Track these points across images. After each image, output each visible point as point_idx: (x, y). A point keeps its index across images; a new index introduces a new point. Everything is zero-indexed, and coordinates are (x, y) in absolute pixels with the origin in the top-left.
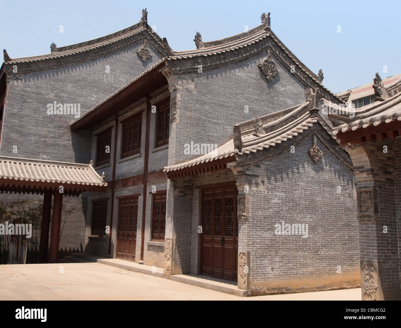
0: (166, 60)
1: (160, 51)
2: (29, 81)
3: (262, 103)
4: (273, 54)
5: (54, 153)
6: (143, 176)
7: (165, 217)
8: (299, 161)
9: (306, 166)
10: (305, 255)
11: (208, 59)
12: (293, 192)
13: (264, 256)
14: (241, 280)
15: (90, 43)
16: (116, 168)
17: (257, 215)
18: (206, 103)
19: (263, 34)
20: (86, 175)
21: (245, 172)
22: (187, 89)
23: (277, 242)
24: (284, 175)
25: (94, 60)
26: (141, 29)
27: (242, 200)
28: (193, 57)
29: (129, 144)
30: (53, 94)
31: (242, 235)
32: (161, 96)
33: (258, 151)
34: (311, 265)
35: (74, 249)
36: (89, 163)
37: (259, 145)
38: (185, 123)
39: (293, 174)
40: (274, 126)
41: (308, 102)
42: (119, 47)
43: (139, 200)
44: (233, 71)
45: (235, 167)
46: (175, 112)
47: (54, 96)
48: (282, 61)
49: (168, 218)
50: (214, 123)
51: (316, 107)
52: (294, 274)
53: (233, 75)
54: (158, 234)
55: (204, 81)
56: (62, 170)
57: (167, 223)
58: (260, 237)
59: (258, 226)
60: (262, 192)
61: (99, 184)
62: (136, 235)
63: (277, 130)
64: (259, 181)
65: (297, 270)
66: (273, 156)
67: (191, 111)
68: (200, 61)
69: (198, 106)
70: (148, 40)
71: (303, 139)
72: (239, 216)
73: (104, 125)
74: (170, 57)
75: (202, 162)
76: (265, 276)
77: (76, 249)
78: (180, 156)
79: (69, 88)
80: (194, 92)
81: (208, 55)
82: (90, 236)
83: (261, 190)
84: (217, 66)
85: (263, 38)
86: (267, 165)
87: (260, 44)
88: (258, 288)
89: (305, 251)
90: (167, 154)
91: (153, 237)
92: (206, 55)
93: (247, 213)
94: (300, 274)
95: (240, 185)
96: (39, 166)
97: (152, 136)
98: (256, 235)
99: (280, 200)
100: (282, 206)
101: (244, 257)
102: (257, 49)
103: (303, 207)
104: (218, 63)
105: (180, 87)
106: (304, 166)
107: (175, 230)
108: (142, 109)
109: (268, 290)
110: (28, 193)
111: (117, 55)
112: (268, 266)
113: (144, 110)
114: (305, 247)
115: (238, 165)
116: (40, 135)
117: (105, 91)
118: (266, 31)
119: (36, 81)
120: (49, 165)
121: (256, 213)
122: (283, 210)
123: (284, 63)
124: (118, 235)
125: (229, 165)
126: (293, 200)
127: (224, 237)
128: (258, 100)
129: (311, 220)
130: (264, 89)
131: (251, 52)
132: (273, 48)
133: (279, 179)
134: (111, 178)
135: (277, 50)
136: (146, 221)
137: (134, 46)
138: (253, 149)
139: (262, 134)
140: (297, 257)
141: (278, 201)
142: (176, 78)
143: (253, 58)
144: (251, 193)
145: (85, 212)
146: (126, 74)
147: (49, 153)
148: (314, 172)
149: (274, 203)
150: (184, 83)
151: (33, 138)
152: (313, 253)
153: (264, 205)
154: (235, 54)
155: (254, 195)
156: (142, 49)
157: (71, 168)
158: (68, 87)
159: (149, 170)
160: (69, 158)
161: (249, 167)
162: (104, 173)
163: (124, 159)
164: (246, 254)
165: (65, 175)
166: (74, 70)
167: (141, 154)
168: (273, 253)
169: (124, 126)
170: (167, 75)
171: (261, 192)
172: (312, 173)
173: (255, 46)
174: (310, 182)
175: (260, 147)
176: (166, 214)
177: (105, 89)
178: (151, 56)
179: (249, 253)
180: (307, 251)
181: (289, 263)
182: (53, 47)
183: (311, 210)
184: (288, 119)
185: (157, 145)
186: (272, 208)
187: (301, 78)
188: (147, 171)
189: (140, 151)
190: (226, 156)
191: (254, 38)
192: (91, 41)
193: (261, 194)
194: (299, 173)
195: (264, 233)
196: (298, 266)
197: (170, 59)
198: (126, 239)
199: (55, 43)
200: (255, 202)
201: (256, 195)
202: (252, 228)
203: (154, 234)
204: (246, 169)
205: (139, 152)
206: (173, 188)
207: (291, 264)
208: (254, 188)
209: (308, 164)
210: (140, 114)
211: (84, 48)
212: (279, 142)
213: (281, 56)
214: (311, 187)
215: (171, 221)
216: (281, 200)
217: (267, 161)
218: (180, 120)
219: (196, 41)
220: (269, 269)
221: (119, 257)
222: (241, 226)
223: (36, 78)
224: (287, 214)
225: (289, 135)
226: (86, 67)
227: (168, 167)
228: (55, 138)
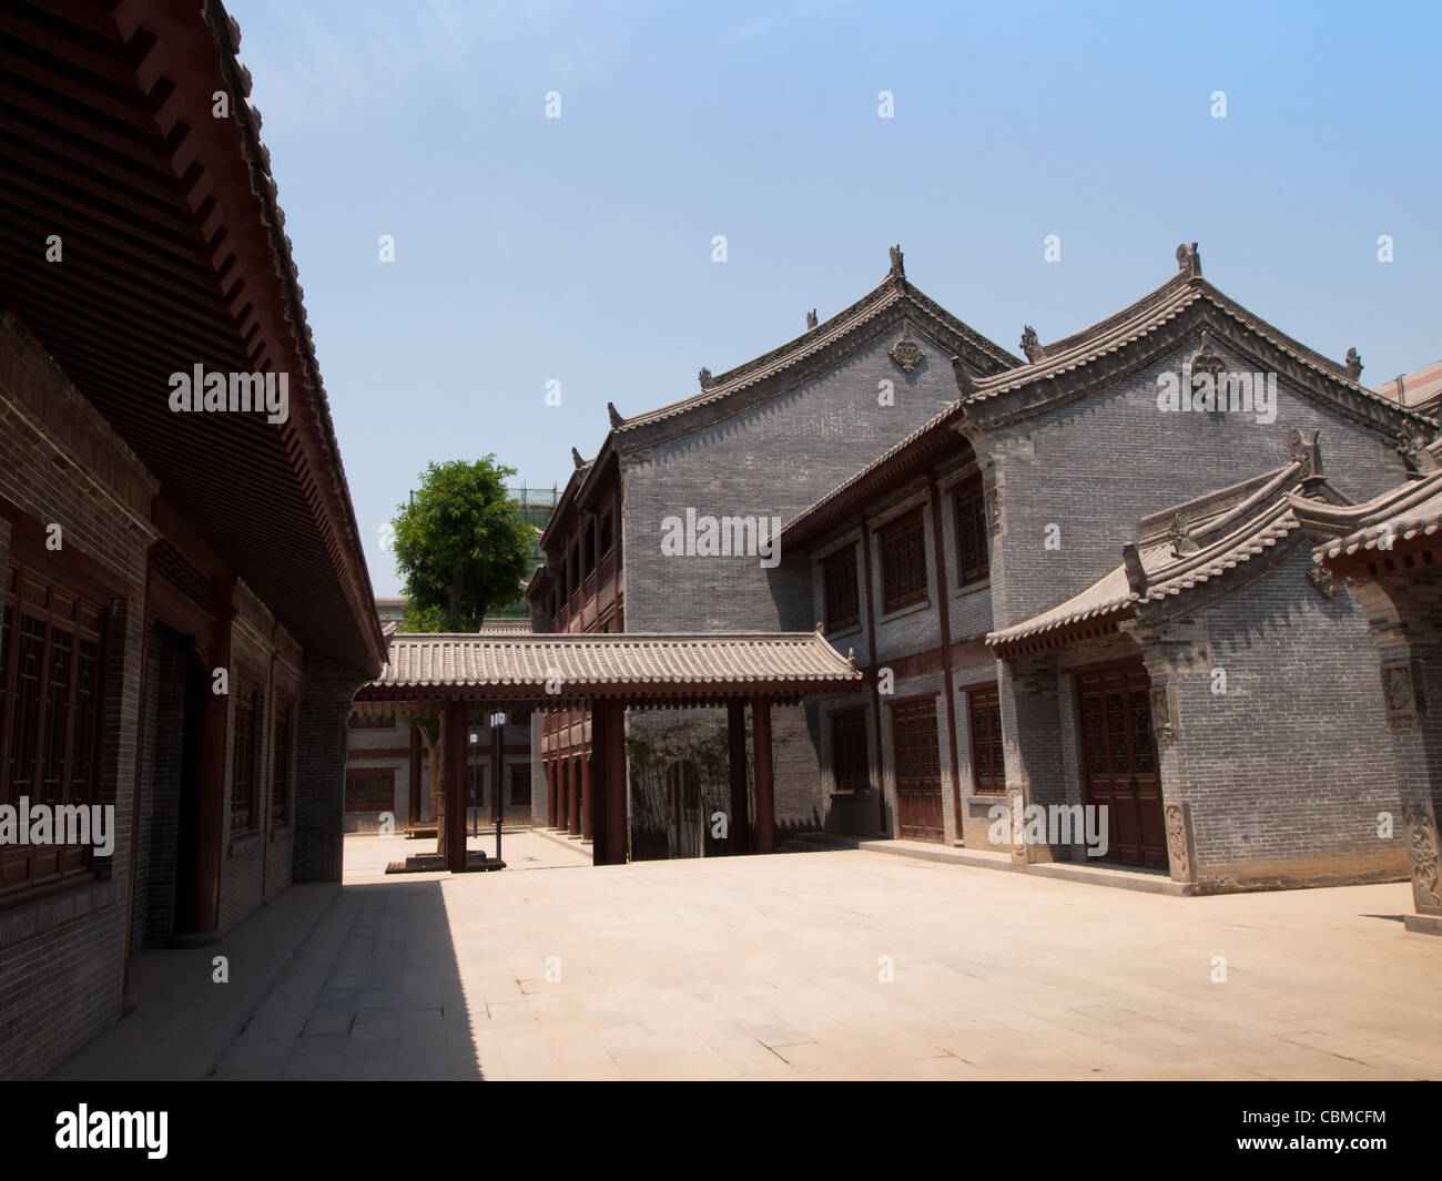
0: (965, 404)
1: (944, 339)
2: (666, 461)
3: (1201, 460)
4: (1217, 339)
5: (735, 613)
6: (941, 651)
7: (1001, 739)
8: (1287, 600)
9: (1306, 608)
10: (1325, 805)
11: (1056, 384)
12: (1278, 670)
13: (1224, 812)
14: (1176, 862)
15: (781, 352)
16: (876, 634)
17: (1197, 726)
18: (1063, 482)
19: (1185, 295)
20: (812, 658)
21: (1159, 638)
22: (1018, 459)
23: (1250, 780)
24: (1254, 634)
25: (794, 390)
26: (894, 295)
27: (1159, 697)
28: (1023, 387)
29: (900, 580)
30: (718, 483)
31: (1168, 769)
32: (960, 470)
33: (1183, 590)
34: (1340, 828)
35: (801, 823)
36: (813, 629)
37: (1185, 576)
38: (1020, 533)
39: (1275, 630)
40: (1217, 531)
41: (1298, 463)
42: (847, 349)
43: (938, 705)
44: (1119, 397)
45: (1135, 629)
46: (996, 513)
47: (719, 486)
48: (1243, 349)
49: (1007, 742)
50: (1089, 524)
51: (1317, 473)
52: (1300, 848)
53: (1120, 407)
54: (990, 779)
55: (1054, 434)
56: (761, 651)
57: (1006, 754)
58: (1208, 772)
59: (1202, 749)
60: (1204, 676)
61: (844, 675)
62: (940, 784)
63: (1226, 538)
64: (1194, 652)
65: (1306, 838)
66: (1222, 596)
67: (1031, 506)
68: (1039, 391)
69: (1045, 491)
70: (910, 319)
71: (1292, 547)
72: (1158, 730)
73: (836, 538)
74: (971, 396)
75: (1066, 622)
76: (1230, 853)
77: (805, 823)
78: (1018, 607)
79: (749, 463)
80: (1033, 463)
81: (1057, 375)
82: (833, 792)
83: (1201, 671)
84: (1081, 395)
85: (1186, 308)
86: (1209, 617)
87: (1179, 321)
88: (1217, 878)
89: (1323, 796)
90: (990, 600)
91: (979, 787)
92: (1052, 376)
93: (1173, 724)
94: (1315, 847)
95: (1153, 666)
96: (713, 646)
97: (951, 562)
98: (1199, 768)
99: (1247, 689)
100: (1254, 702)
101: (1177, 815)
102: (1174, 335)
103: (1307, 700)
104: (1081, 386)
105: (1002, 458)
106: (1300, 608)
107: (1027, 768)
108: (920, 502)
109: (1240, 882)
110: (694, 707)
111: (845, 369)
112: (1234, 833)
113: (925, 503)
114: (1322, 787)
115: (1142, 625)
116: (701, 577)
117: (828, 457)
118: (1193, 286)
119: (680, 459)
120: (733, 642)
121: (1193, 721)
122: (1258, 711)
123: (1249, 353)
124: (899, 786)
125: (1123, 626)
126: (1281, 687)
127: (1136, 776)
128: (1190, 453)
129: (1331, 727)
130: (1201, 424)
131: (1159, 345)
132: (1214, 324)
133: (1241, 643)
134: (867, 659)
135: (1225, 327)
136: (959, 752)
137: (881, 341)
138: (1173, 586)
139: (1191, 550)
140: (1304, 810)
141: (1245, 692)
142: (990, 440)
143: (1165, 358)
144: (1178, 681)
145: (815, 738)
146: (869, 410)
147: (725, 614)
148: (1328, 619)
149: (1235, 697)
150: (1009, 446)
151: (688, 585)
152: (1345, 799)
153: (1211, 702)
154: (1121, 359)
155: (1184, 685)
156: (900, 344)
157: (778, 644)
158: (748, 460)
159: (953, 638)
160: (767, 620)
161: (1169, 627)
162: (851, 650)
163: (892, 616)
164: (1181, 808)
165: (769, 663)
166: (755, 421)
167: (930, 603)
168: (1243, 804)
169: (882, 540)
170: (970, 435)
171: (1200, 675)
172: (1324, 622)
173: (1167, 330)
174: (1319, 643)
175: (1188, 580)
176: (1003, 735)
177: (826, 453)
178: (924, 357)
179: (1186, 807)
180: (1328, 796)
181: (1286, 823)
182: (705, 377)
183: (1331, 704)
184: (1251, 509)
185: (964, 582)
186: (1230, 707)
187: (1297, 383)
188: (949, 640)
189: (927, 595)
190: (1114, 609)
191: (1163, 310)
192: (783, 348)
193: (1202, 680)
194: (1289, 626)
195: (1216, 763)
196: (1309, 830)
197: (971, 402)
198: (919, 794)
199: (709, 368)
200: (1190, 698)
201: (1190, 685)
202: (1189, 754)
203: (981, 779)
204: (1160, 631)
205: (924, 597)
206: (1011, 678)
207: (1290, 825)
208: (1183, 670)
209: (1311, 604)
210: (916, 512)
211: (770, 365)
212: (1232, 564)
213: (1237, 340)
214: (1322, 653)
215: (1016, 749)
216: (1252, 688)
217: (1209, 608)
218: (1011, 529)
219: (1025, 347)
220: (1237, 839)
221: (908, 835)
222: (1162, 751)
223: (678, 453)
224: (1270, 719)
225: (1255, 545)
226: (780, 408)
227: (995, 634)
228: (733, 578)
